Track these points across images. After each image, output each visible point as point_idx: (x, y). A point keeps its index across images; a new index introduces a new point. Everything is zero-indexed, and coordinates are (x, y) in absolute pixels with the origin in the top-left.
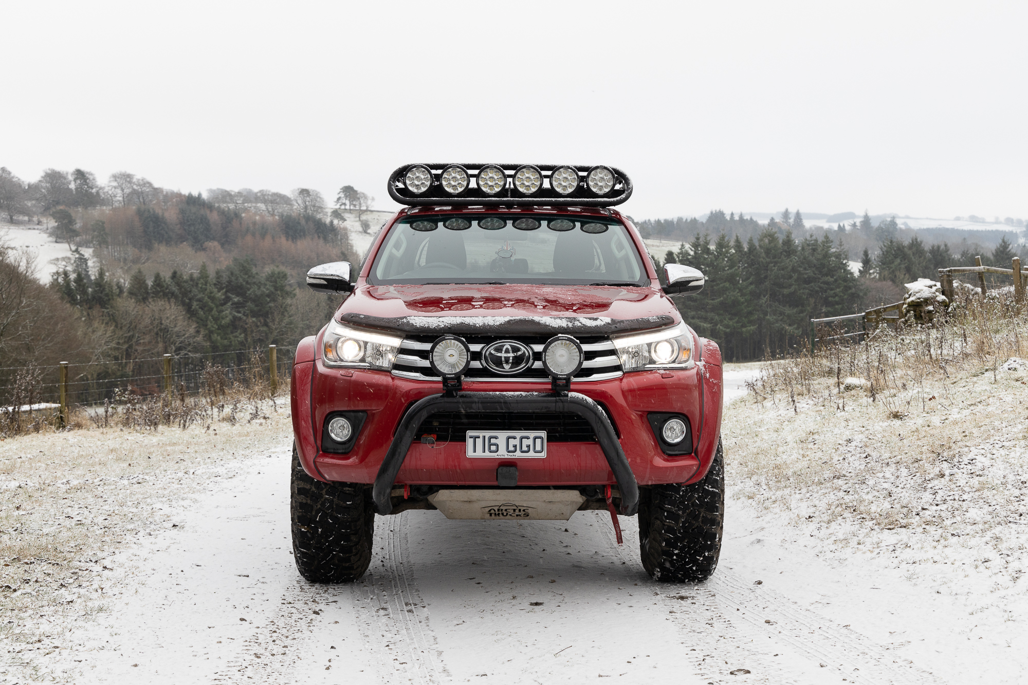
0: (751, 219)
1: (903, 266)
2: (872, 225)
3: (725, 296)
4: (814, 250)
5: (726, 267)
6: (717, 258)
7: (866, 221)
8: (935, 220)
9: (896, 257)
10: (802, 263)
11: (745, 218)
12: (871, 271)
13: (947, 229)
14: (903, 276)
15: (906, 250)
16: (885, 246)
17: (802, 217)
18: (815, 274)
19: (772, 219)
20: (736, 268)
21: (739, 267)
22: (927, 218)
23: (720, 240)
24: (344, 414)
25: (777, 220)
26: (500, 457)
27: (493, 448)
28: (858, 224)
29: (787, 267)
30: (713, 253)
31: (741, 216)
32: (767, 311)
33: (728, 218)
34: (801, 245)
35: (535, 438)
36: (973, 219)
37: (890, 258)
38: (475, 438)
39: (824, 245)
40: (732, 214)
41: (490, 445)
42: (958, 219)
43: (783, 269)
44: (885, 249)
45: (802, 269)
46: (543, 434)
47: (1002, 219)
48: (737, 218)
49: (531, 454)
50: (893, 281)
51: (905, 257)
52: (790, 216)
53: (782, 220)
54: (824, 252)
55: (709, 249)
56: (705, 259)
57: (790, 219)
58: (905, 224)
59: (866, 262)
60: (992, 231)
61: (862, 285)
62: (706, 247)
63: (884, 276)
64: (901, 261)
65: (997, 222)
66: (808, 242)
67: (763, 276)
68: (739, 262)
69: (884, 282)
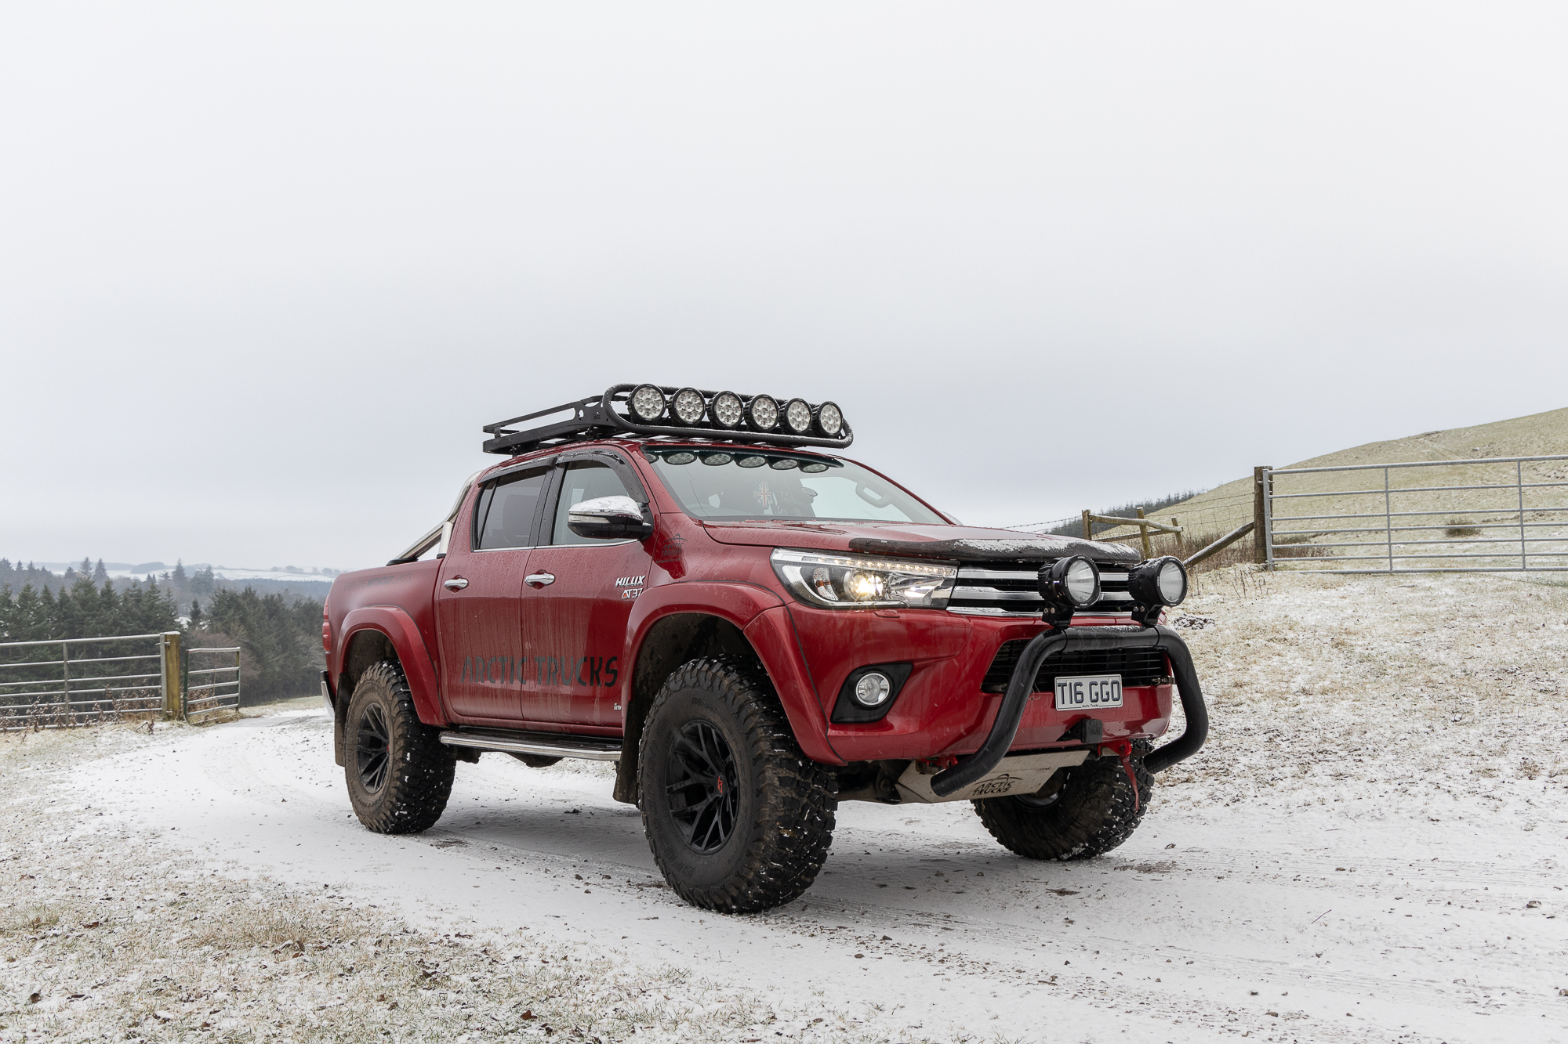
0: (43, 569)
1: (237, 617)
2: (186, 575)
3: (30, 654)
4: (138, 601)
5: (32, 622)
6: (21, 611)
7: (179, 571)
8: (251, 570)
9: (229, 607)
10: (125, 616)
11: (36, 568)
12: (201, 623)
13: (266, 581)
14: (237, 628)
15: (240, 600)
16: (217, 596)
17: (105, 568)
18: (140, 627)
19: (70, 570)
20: (45, 622)
21: (49, 621)
22: (243, 569)
23: (25, 591)
24: (879, 667)
25: (76, 571)
26: (1085, 708)
27: (1079, 697)
28: (170, 574)
29: (107, 621)
30: (15, 605)
31: (31, 566)
32: (83, 671)
33: (14, 568)
34: (123, 596)
35: (1113, 683)
36: (291, 569)
37: (223, 609)
38: (1063, 685)
39: (150, 596)
40: (20, 564)
41: (1076, 694)
42: (275, 569)
43: (102, 623)
44: (217, 599)
45: (125, 622)
46: (1118, 678)
47: (320, 570)
48: (25, 568)
49: (1111, 704)
50: (227, 633)
51: (239, 607)
52: (91, 566)
53: (82, 570)
54: (149, 603)
55: (10, 601)
56: (5, 613)
57: (91, 569)
58: (220, 575)
59: (196, 615)
60: (311, 582)
61: (193, 638)
62: (7, 599)
63: (217, 627)
64: (235, 612)
65: (315, 572)
66: (130, 593)
67: (77, 631)
68: (48, 616)
69: (218, 635)
